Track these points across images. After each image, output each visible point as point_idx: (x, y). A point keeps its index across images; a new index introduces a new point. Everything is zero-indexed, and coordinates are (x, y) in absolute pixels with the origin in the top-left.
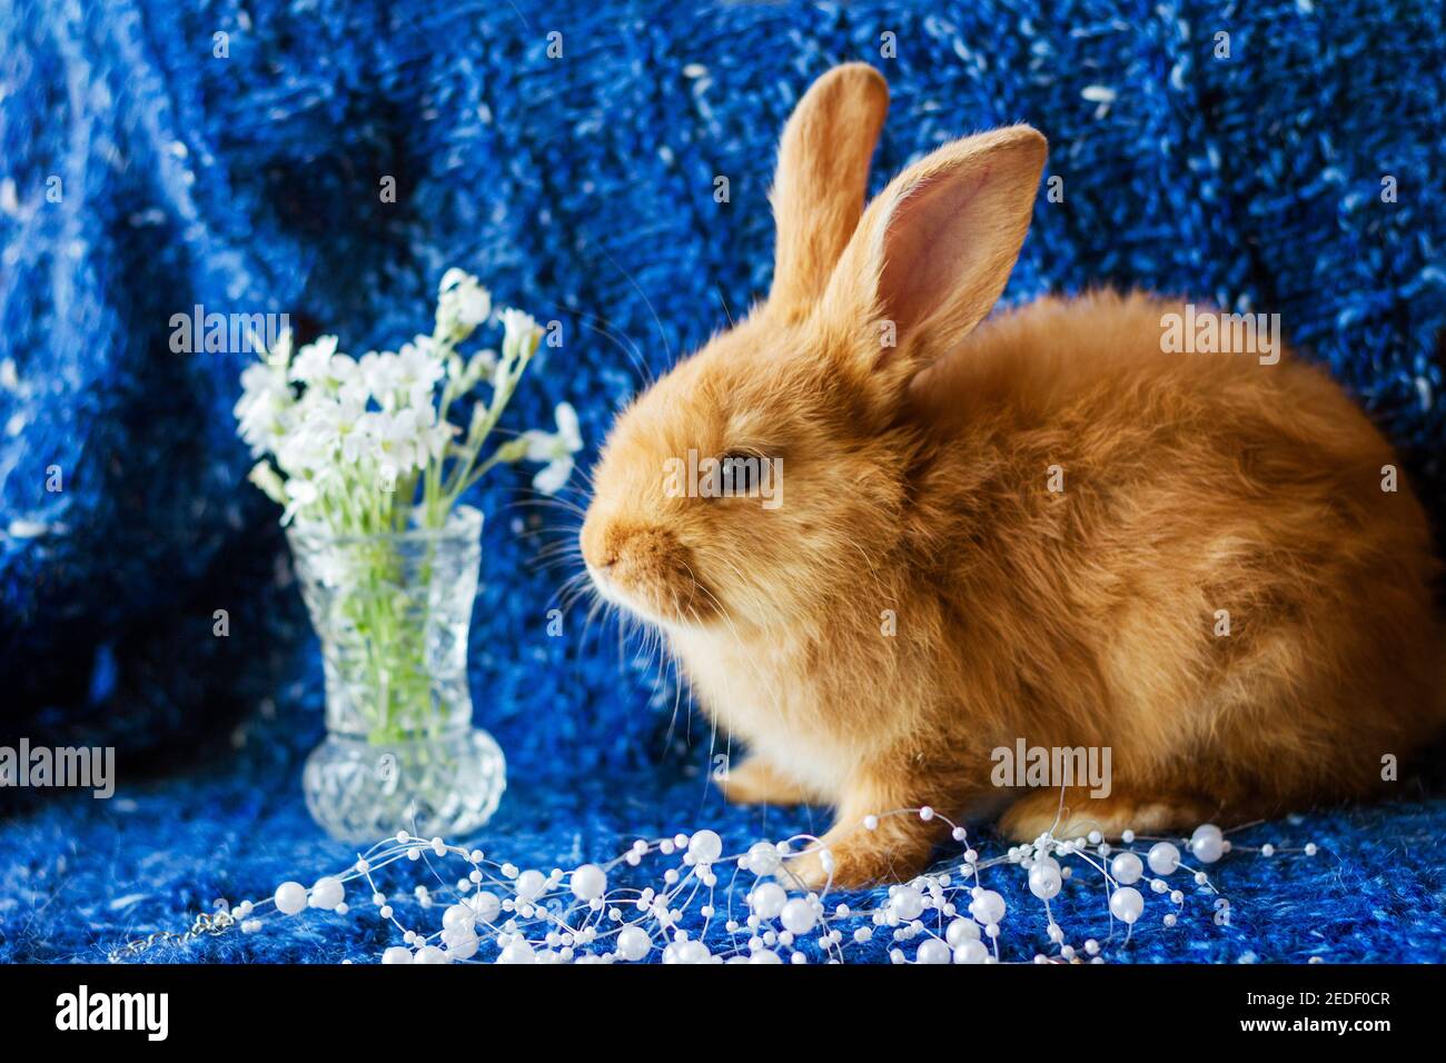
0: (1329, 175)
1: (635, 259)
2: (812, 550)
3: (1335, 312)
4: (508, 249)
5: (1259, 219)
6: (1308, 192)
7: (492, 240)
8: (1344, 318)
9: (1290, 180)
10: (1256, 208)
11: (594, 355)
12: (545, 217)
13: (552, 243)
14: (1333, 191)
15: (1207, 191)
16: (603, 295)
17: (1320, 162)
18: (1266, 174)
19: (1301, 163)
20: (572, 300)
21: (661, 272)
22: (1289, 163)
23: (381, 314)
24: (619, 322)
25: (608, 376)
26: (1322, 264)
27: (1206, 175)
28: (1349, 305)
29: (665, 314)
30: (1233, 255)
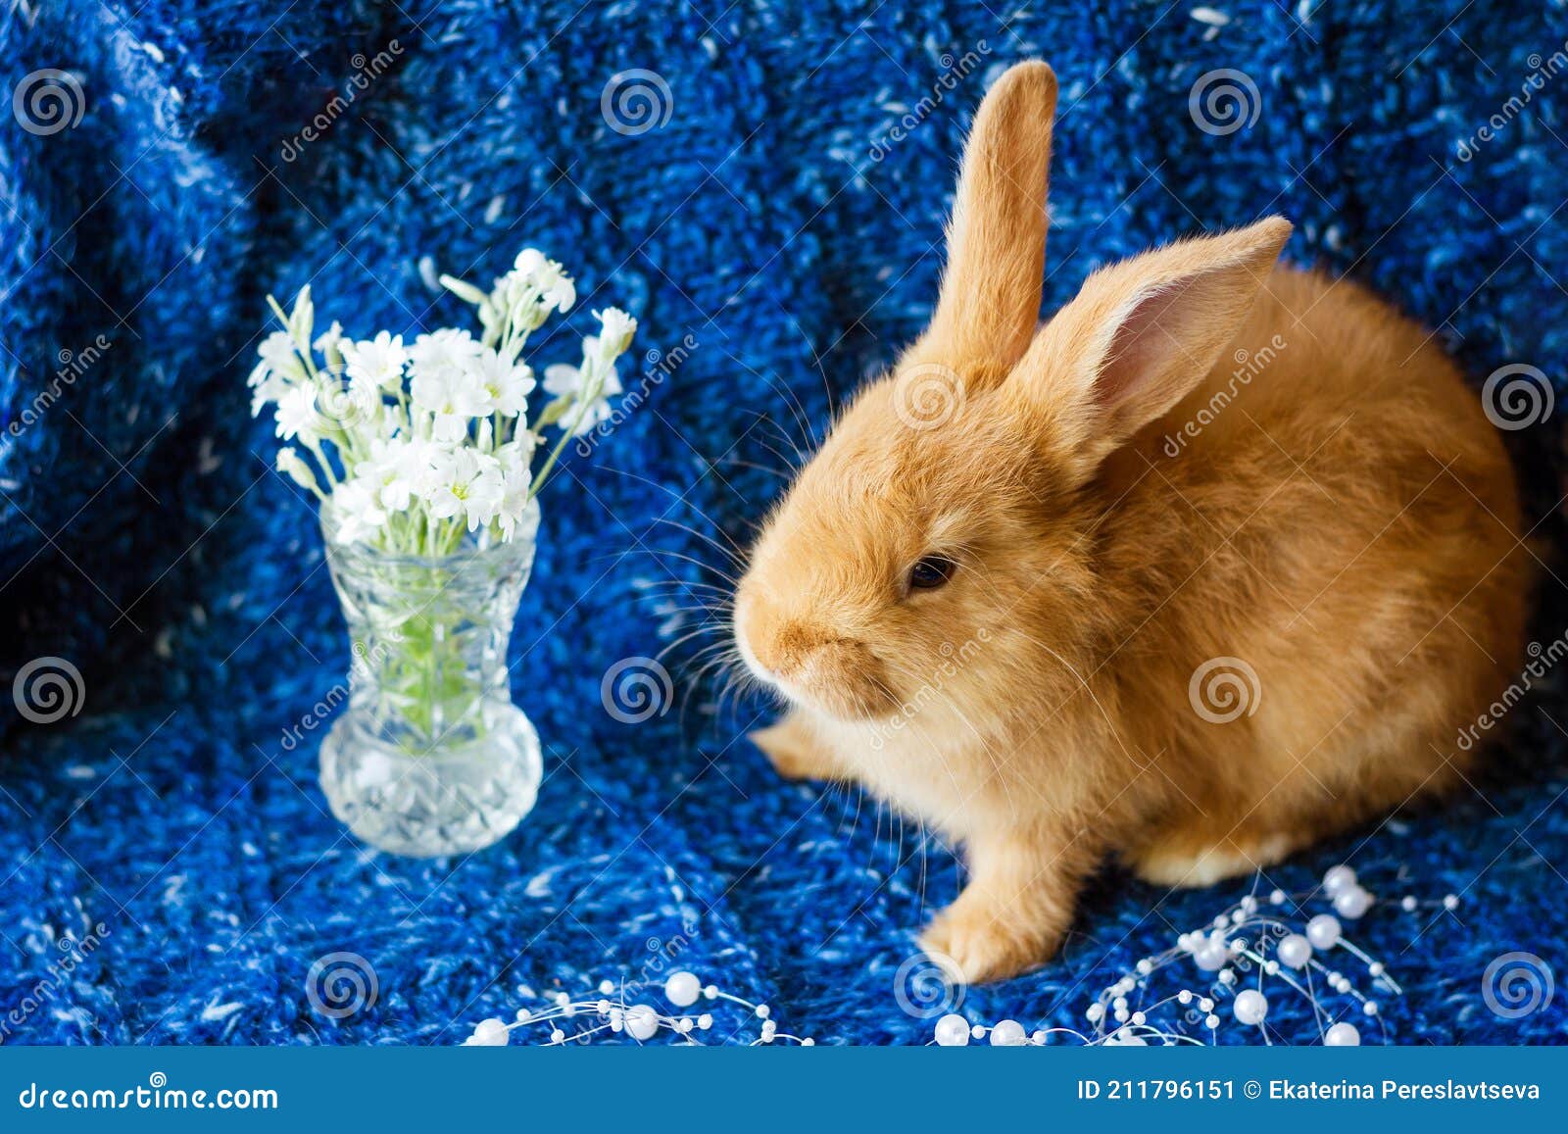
0: (1442, 114)
1: (659, 155)
2: (1005, 652)
3: (1425, 250)
4: (514, 140)
5: (1360, 152)
6: (1417, 129)
7: (498, 128)
8: (1436, 258)
9: (1401, 117)
10: (1358, 142)
11: (604, 253)
12: (562, 106)
13: (566, 135)
14: (1445, 132)
15: (1312, 123)
16: (619, 191)
17: (1435, 100)
18: (1379, 112)
19: (1415, 98)
20: (586, 199)
21: (689, 172)
22: (1402, 99)
23: (351, 197)
24: (637, 221)
25: (617, 275)
26: (1419, 202)
27: (1315, 107)
28: (1441, 243)
29: (689, 215)
30: (1328, 190)
